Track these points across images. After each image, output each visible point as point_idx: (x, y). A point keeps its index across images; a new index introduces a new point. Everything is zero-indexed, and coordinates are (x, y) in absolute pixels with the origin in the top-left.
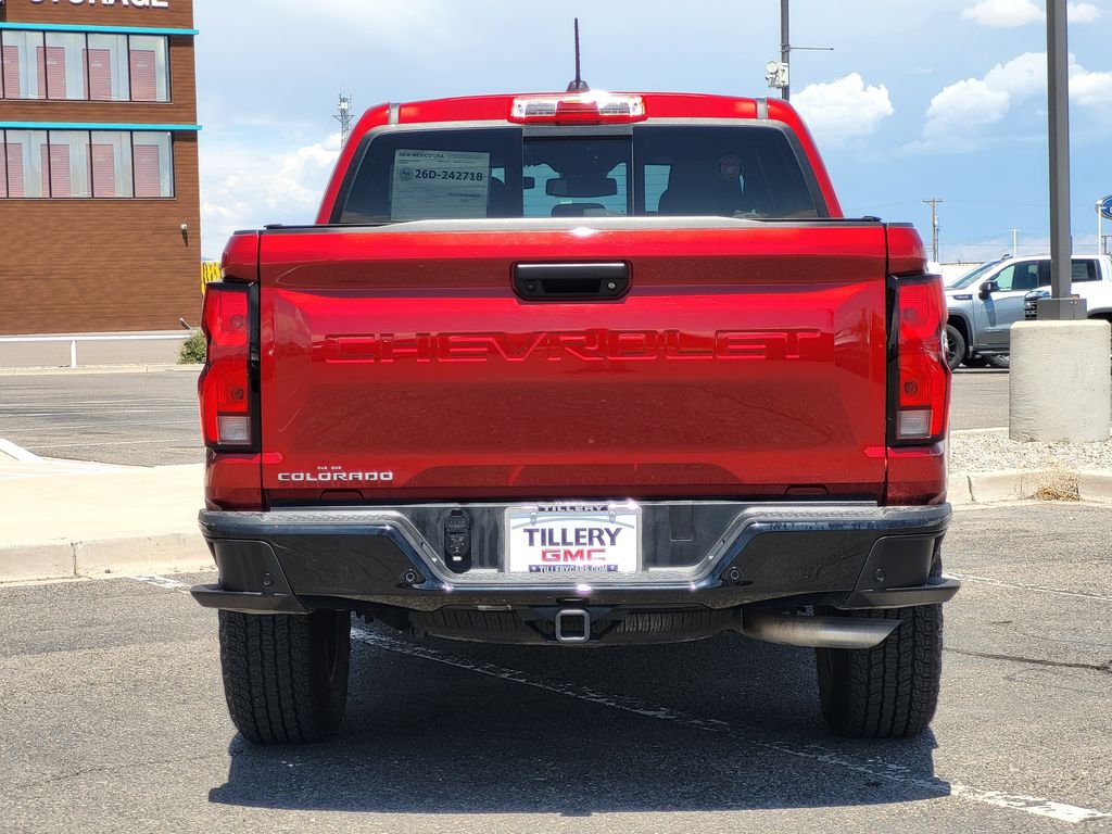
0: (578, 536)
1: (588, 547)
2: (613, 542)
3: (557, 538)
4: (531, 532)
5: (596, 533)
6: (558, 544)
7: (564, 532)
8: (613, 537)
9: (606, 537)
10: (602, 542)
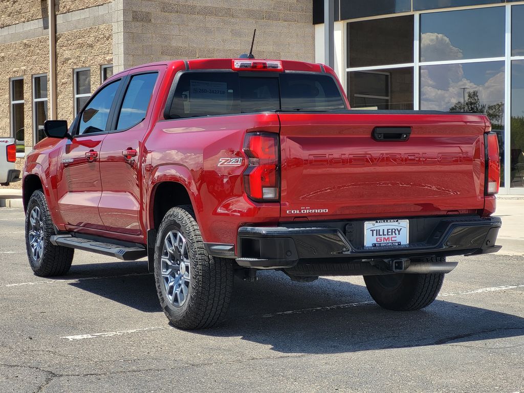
0: (388, 232)
1: (391, 236)
2: (399, 234)
3: (381, 233)
4: (373, 231)
5: (394, 230)
6: (381, 235)
7: (383, 230)
8: (399, 232)
9: (397, 232)
10: (396, 234)
